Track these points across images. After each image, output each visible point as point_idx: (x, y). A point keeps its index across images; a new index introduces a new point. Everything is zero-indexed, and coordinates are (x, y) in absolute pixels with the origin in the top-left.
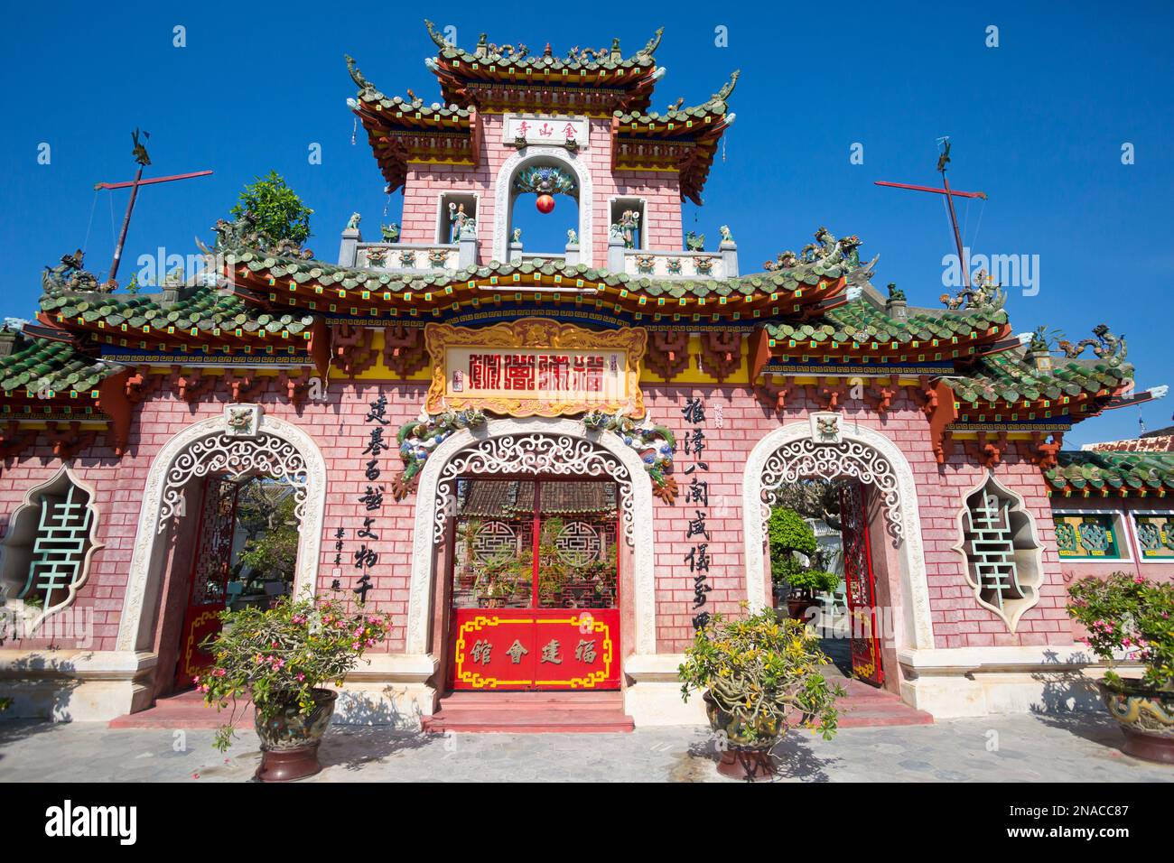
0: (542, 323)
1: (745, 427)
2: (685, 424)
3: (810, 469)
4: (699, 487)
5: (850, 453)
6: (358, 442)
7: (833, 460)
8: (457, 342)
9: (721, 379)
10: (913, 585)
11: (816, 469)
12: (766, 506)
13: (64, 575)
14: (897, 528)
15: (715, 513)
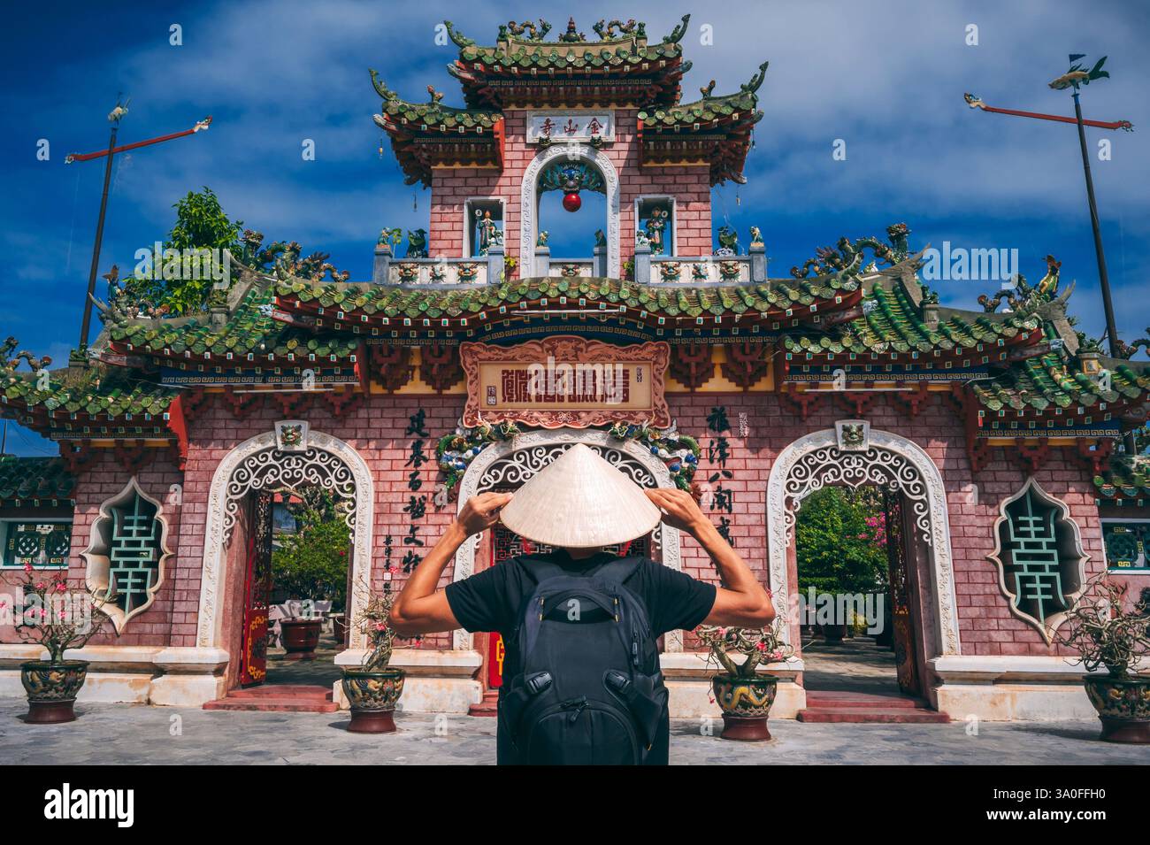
0: (569, 340)
1: (769, 436)
2: (710, 433)
3: (835, 477)
4: (724, 495)
5: (878, 461)
6: (400, 454)
7: (860, 468)
8: (490, 359)
9: (746, 387)
10: (940, 592)
11: (842, 477)
12: (791, 513)
13: (139, 581)
14: (926, 535)
15: (740, 520)
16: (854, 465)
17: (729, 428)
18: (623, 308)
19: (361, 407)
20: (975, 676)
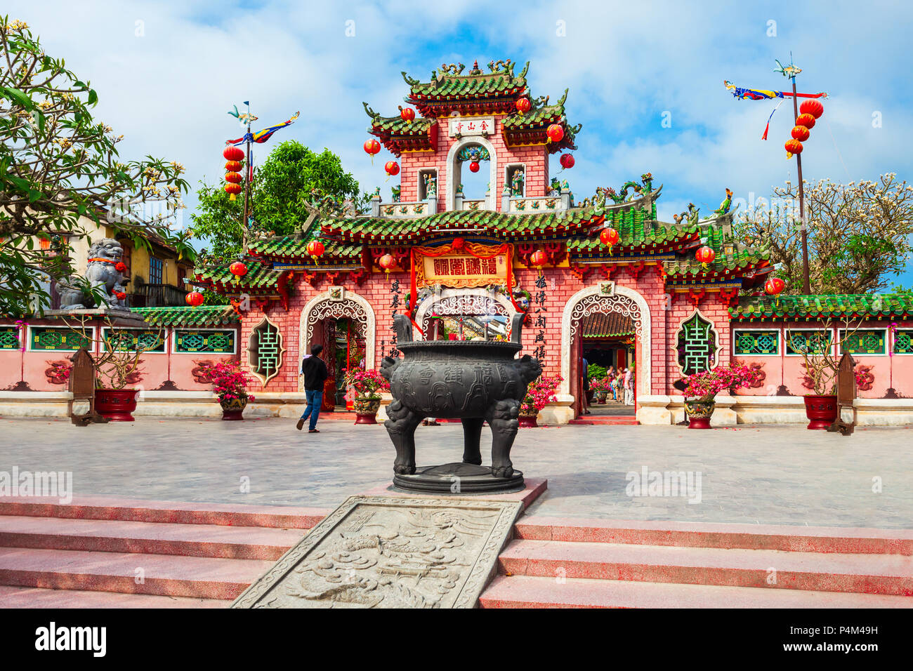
1: (566, 289)
2: (537, 289)
3: (597, 310)
4: (542, 319)
5: (619, 301)
6: (387, 302)
7: (609, 305)
8: (427, 254)
9: (555, 265)
11: (600, 310)
12: (574, 328)
13: (272, 363)
14: (639, 338)
15: (549, 331)
16: (607, 304)
17: (546, 286)
18: (486, 228)
19: (369, 279)
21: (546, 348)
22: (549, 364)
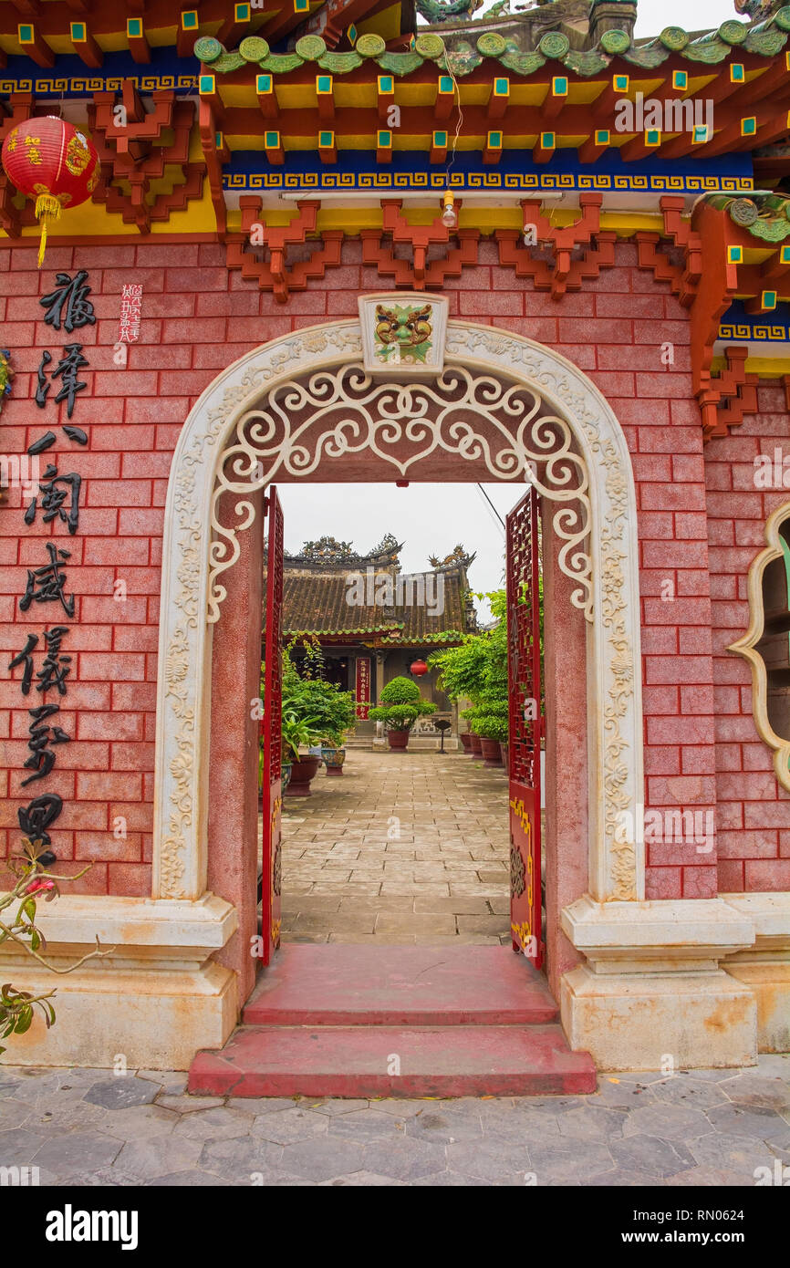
1: (193, 338)
2: (46, 334)
3: (353, 441)
4: (60, 487)
5: (468, 402)
7: (419, 418)
9: (145, 226)
10: (605, 739)
11: (370, 441)
12: (229, 534)
14: (578, 592)
15: (96, 551)
16: (404, 412)
17: (94, 322)
20: (675, 951)
21: (76, 639)
22: (89, 727)
